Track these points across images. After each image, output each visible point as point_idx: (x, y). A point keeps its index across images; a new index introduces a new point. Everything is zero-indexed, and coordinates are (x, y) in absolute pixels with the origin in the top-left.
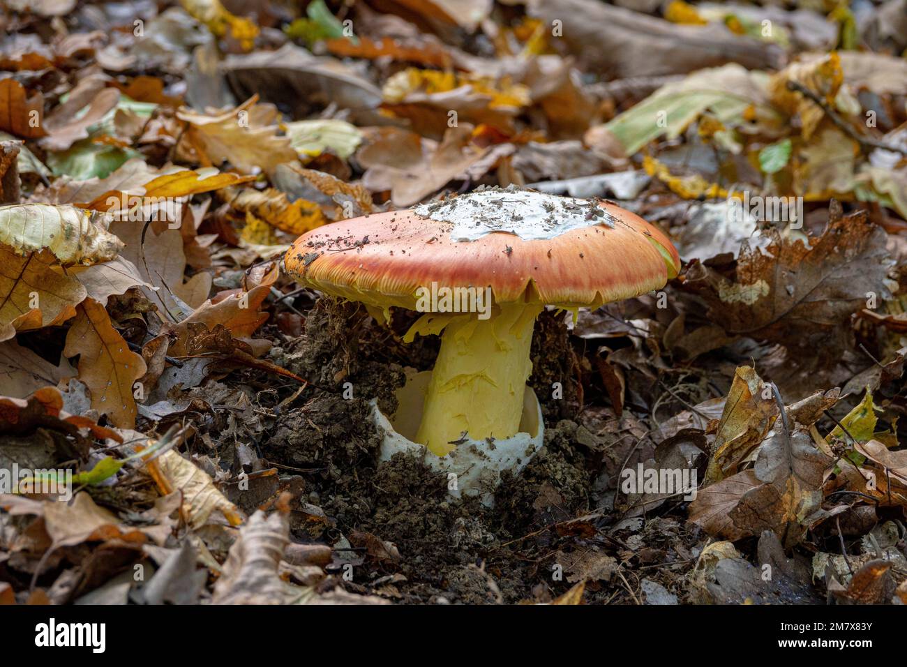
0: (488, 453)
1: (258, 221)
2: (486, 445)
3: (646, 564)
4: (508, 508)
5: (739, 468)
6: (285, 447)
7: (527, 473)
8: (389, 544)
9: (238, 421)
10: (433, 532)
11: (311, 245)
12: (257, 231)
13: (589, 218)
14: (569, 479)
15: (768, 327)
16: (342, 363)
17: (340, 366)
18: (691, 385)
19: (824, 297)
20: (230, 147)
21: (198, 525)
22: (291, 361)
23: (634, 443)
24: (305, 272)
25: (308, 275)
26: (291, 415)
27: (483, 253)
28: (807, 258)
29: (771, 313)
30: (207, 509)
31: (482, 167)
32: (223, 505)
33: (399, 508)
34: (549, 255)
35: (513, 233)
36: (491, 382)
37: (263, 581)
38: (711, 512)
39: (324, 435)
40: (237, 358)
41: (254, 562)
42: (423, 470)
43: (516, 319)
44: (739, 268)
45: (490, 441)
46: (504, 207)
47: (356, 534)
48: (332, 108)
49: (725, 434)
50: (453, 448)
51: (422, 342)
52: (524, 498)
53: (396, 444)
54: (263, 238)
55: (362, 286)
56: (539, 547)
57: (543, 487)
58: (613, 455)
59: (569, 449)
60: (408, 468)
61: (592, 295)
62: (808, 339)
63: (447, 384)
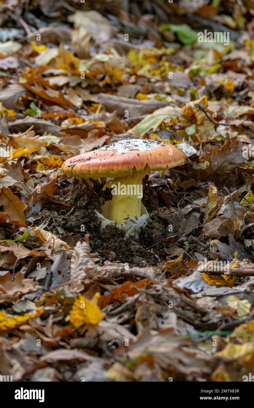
0: (136, 221)
1: (41, 164)
2: (135, 219)
3: (192, 249)
4: (144, 238)
5: (215, 217)
6: (71, 227)
7: (147, 226)
8: (112, 252)
9: (56, 220)
10: (123, 248)
11: (71, 162)
12: (41, 167)
13: (158, 144)
14: (160, 228)
15: (210, 176)
16: (85, 199)
17: (84, 200)
18: (188, 197)
19: (227, 164)
20: (25, 144)
21: (56, 251)
22: (67, 201)
23: (176, 216)
24: (72, 170)
25: (73, 171)
26: (71, 217)
27: (130, 156)
28: (220, 153)
29: (211, 171)
30: (58, 245)
31: (101, 143)
32: (63, 243)
33: (111, 242)
34: (151, 155)
35: (138, 150)
36: (132, 200)
37: (87, 262)
38: (209, 231)
39: (83, 222)
40: (51, 202)
41: (83, 256)
42: (116, 229)
43: (138, 179)
44: (200, 158)
45: (136, 217)
46: (131, 143)
47: (100, 251)
48: (46, 133)
49: (209, 207)
50: (125, 221)
51: (103, 192)
52: (149, 234)
53: (106, 222)
54: (43, 169)
55: (93, 171)
56: (157, 249)
57: (154, 230)
58: (170, 220)
59: (157, 219)
60: (112, 229)
61: (165, 166)
62: (222, 178)
63: (119, 202)
